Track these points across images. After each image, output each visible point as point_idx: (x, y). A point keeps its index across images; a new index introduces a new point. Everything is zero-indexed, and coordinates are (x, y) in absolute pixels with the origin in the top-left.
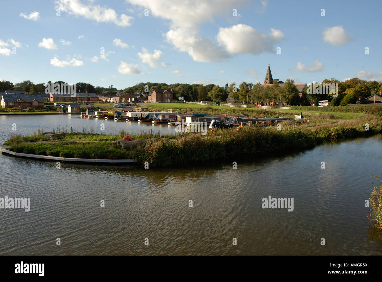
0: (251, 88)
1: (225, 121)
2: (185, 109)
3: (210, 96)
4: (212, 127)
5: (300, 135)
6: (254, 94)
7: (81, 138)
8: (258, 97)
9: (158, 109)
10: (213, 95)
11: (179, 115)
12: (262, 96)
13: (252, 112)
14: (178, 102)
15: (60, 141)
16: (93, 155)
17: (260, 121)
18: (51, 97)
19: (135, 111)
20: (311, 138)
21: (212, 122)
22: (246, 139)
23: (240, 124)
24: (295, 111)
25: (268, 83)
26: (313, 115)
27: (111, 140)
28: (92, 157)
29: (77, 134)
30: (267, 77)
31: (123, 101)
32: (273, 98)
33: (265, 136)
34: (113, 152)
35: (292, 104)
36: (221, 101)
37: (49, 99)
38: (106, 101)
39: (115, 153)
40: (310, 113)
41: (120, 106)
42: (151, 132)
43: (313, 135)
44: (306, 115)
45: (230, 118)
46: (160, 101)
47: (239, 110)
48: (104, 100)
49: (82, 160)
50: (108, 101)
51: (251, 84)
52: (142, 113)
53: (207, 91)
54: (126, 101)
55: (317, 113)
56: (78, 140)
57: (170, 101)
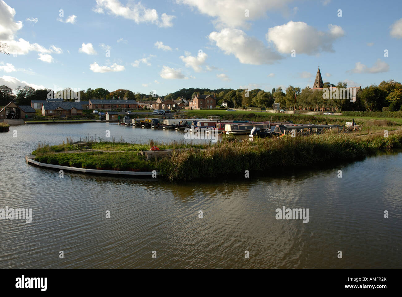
0: (298, 93)
1: (267, 129)
2: (227, 116)
3: (254, 102)
4: (253, 135)
5: (347, 145)
6: (302, 99)
7: (109, 147)
8: (307, 103)
9: (199, 115)
10: (258, 100)
11: (219, 122)
12: (311, 101)
13: (299, 118)
14: (221, 108)
15: (88, 151)
16: (115, 166)
17: (305, 129)
18: (90, 105)
19: (173, 119)
20: (361, 148)
21: (253, 130)
22: (284, 149)
23: (283, 132)
24: (346, 117)
25: (317, 87)
26: (367, 121)
27: (139, 150)
28: (115, 168)
29: (106, 143)
30: (316, 80)
31: (163, 108)
32: (323, 103)
33: (306, 146)
34: (136, 163)
35: (344, 110)
36: (267, 107)
37: (88, 106)
38: (146, 108)
39: (138, 164)
40: (363, 120)
41: (159, 113)
42: (182, 142)
43: (364, 145)
44: (359, 121)
45: (273, 126)
46: (202, 108)
47: (284, 116)
48: (144, 107)
49: (104, 171)
50: (148, 107)
51: (299, 88)
52: (180, 120)
53: (253, 96)
54: (166, 108)
55: (372, 120)
56: (105, 150)
57: (213, 107)
